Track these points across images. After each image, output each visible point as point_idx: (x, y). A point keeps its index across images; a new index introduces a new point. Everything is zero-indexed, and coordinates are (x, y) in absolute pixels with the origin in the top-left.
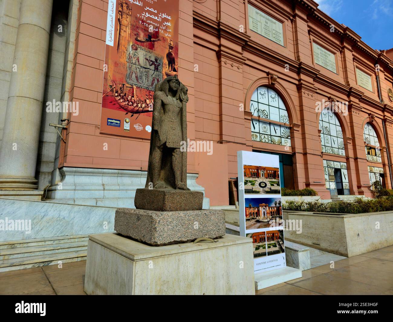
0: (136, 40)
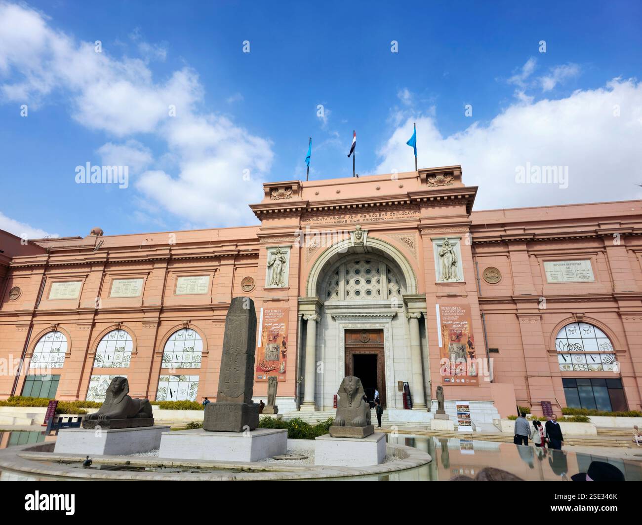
0: (452, 340)
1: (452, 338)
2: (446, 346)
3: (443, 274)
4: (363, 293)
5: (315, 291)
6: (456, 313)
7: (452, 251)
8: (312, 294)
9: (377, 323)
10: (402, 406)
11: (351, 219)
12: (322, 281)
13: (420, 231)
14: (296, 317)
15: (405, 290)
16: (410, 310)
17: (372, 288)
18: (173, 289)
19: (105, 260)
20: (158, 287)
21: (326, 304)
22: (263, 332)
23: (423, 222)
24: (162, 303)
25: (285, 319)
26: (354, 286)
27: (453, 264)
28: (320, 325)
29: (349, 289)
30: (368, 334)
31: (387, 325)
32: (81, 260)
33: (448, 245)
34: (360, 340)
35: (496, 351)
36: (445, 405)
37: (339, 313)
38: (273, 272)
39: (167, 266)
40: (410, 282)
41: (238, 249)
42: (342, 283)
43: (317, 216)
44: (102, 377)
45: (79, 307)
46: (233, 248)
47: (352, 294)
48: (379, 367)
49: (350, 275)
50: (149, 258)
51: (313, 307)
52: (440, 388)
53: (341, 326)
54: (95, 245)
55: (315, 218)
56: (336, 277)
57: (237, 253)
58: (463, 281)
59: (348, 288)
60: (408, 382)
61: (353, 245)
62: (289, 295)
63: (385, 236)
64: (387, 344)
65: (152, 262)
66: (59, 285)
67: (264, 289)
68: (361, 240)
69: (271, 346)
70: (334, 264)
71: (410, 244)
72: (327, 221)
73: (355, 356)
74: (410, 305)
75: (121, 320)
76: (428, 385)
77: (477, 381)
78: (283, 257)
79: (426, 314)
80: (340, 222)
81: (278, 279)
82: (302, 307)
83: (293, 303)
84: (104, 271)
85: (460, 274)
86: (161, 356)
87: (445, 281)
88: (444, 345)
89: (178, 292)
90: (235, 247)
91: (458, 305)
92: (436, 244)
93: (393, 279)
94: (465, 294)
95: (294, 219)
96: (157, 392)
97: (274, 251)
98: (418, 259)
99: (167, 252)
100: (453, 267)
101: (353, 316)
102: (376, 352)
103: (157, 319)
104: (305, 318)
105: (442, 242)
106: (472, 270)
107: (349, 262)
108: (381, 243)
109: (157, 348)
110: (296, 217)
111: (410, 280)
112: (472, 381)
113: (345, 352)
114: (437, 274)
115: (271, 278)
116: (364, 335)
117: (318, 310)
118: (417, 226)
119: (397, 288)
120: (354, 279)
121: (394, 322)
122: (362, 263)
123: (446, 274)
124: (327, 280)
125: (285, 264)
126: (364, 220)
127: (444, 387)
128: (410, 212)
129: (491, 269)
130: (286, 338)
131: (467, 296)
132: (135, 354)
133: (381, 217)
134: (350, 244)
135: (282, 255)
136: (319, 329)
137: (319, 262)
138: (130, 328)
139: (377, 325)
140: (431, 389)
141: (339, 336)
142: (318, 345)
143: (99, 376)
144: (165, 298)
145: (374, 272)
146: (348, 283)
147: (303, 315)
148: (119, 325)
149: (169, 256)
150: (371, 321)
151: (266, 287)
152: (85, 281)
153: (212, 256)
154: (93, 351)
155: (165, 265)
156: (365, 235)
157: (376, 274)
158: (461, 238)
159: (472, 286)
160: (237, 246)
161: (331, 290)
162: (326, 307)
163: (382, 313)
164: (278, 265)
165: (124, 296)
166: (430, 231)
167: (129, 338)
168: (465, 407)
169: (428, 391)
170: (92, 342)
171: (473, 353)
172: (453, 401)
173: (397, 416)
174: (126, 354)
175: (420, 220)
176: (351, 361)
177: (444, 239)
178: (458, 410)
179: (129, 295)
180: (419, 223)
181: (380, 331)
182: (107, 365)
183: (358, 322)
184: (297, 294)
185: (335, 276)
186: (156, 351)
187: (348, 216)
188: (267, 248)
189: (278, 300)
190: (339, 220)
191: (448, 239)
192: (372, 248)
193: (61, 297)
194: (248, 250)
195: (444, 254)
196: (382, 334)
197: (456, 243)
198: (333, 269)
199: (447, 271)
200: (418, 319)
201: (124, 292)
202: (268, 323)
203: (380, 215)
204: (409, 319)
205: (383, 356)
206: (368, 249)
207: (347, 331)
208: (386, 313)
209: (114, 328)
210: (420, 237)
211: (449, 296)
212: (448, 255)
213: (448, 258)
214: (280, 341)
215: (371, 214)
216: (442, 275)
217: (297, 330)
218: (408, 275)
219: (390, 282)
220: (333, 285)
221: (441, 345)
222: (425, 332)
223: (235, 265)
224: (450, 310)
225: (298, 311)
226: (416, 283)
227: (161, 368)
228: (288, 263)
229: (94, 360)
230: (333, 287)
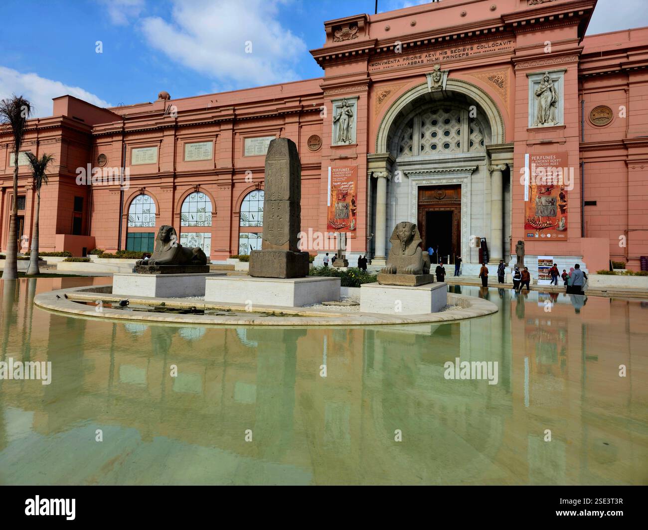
0: (541, 193)
1: (541, 190)
2: (532, 199)
3: (538, 118)
4: (440, 147)
5: (385, 146)
6: (550, 163)
7: (552, 89)
8: (382, 149)
9: (454, 178)
10: (478, 261)
11: (428, 58)
12: (394, 135)
13: (514, 66)
14: (366, 175)
15: (489, 140)
16: (493, 162)
17: (450, 141)
18: (242, 151)
19: (174, 124)
20: (227, 150)
21: (398, 160)
22: (332, 191)
23: (518, 54)
24: (233, 165)
25: (354, 176)
26: (429, 139)
27: (553, 104)
28: (391, 182)
29: (425, 143)
30: (444, 191)
31: (465, 180)
32: (153, 125)
33: (548, 81)
34: (435, 197)
35: (594, 203)
36: (525, 260)
37: (412, 170)
38: (340, 129)
39: (233, 127)
40: (496, 131)
41: (301, 104)
42: (416, 137)
43: (388, 58)
44: (190, 234)
45: (159, 171)
46: (297, 104)
47: (428, 148)
48: (455, 223)
49: (425, 127)
50: (215, 119)
51: (384, 164)
52: (520, 243)
53: (414, 183)
54: (164, 110)
55: (385, 61)
56: (410, 131)
57: (300, 109)
58: (563, 124)
59: (423, 141)
60: (485, 238)
61: (430, 91)
62: (357, 152)
63: (470, 76)
64: (465, 200)
65: (218, 123)
66: (138, 151)
67: (331, 147)
68: (440, 84)
69: (340, 204)
70: (408, 114)
71: (500, 84)
72: (399, 63)
73: (428, 213)
74: (494, 156)
75: (198, 183)
76: (508, 240)
77: (566, 236)
78: (349, 111)
79: (513, 166)
80: (415, 63)
81: (345, 136)
82: (371, 165)
83: (362, 160)
84: (175, 136)
85: (559, 116)
86: (238, 215)
87: (540, 126)
88: (531, 199)
89: (246, 154)
90: (299, 102)
91: (552, 154)
92: (533, 81)
93: (476, 129)
94: (564, 140)
95: (360, 64)
96: (239, 247)
97: (340, 103)
98: (508, 102)
99: (231, 112)
100: (552, 108)
101: (427, 172)
102: (452, 209)
103: (230, 181)
104: (375, 176)
105: (541, 78)
106: (576, 110)
107: (425, 112)
108: (464, 85)
109: (234, 208)
110: (363, 61)
111: (496, 127)
112: (560, 236)
113: (419, 209)
114: (530, 118)
115: (338, 134)
116: (440, 192)
117: (389, 167)
118: (510, 60)
119: (480, 138)
120: (430, 131)
121: (475, 177)
122: (441, 112)
123: (541, 117)
124: (399, 134)
125: (352, 118)
126: (444, 58)
127: (525, 243)
128: (502, 43)
129: (603, 109)
130: (355, 196)
131: (565, 142)
132: (214, 214)
133: (465, 52)
134: (426, 89)
135: (349, 108)
136: (390, 187)
137: (390, 113)
138: (207, 189)
139: (455, 180)
140: (511, 244)
141: (411, 193)
142: (389, 203)
143: (187, 234)
144: (235, 160)
145: (453, 122)
146: (423, 136)
147: (373, 173)
148: (197, 187)
149: (233, 117)
150: (448, 176)
151: (333, 145)
152: (160, 146)
153: (276, 115)
154: (179, 212)
155: (230, 126)
156: (445, 77)
157: (456, 124)
158: (566, 71)
159: (574, 131)
160: (300, 101)
161: (404, 145)
162: (398, 164)
163: (461, 167)
164: (345, 120)
165: (197, 159)
166: (527, 65)
167: (208, 199)
168: (548, 262)
169: (508, 246)
170: (176, 204)
171: (564, 206)
172: (535, 256)
173: (471, 270)
174: (207, 214)
175: (515, 52)
176: (424, 218)
177: (544, 74)
178: (540, 264)
179: (201, 159)
180: (513, 56)
181: (458, 187)
182: (193, 224)
183: (433, 178)
184: (366, 151)
185: (409, 129)
186: (233, 211)
187: (424, 55)
188: (332, 101)
189: (346, 158)
190: (414, 61)
191: (549, 73)
192: (453, 92)
193: (142, 163)
194: (312, 106)
195: (542, 93)
196: (459, 190)
197: (559, 78)
198: (406, 121)
199: (543, 113)
200: (502, 171)
201: (196, 156)
202: (337, 182)
203: (464, 50)
204: (491, 172)
205: (460, 212)
206: (448, 94)
207: (420, 189)
208: (464, 167)
209: (193, 190)
210: (513, 74)
211: (542, 144)
212: (548, 94)
213: (546, 98)
214: (349, 200)
215: (453, 49)
216: (536, 118)
217: (367, 188)
218: (494, 121)
219: (471, 131)
220: (406, 139)
221: (526, 199)
222: (510, 186)
223: (300, 123)
224: (542, 159)
225: (368, 169)
226: (503, 130)
227: (240, 226)
228: (355, 117)
229: (181, 219)
230: (406, 141)
